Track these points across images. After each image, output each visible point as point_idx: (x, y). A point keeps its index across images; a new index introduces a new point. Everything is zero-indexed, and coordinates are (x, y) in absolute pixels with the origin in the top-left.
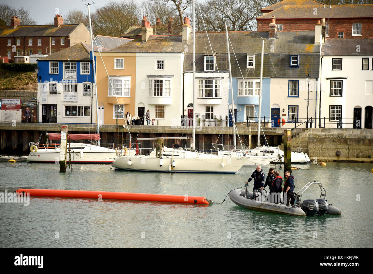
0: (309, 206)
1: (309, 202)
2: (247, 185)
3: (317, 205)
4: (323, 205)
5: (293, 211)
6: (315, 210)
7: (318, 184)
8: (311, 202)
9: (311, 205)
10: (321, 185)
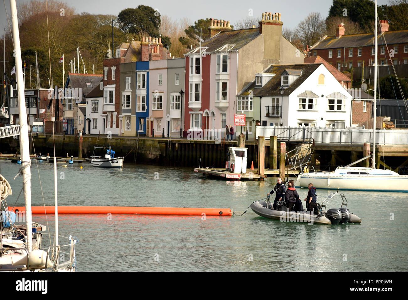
0: (333, 215)
1: (332, 211)
2: (269, 197)
3: (339, 214)
4: (345, 214)
5: (319, 220)
6: (338, 219)
7: (341, 194)
8: (335, 211)
9: (334, 214)
10: (343, 195)
